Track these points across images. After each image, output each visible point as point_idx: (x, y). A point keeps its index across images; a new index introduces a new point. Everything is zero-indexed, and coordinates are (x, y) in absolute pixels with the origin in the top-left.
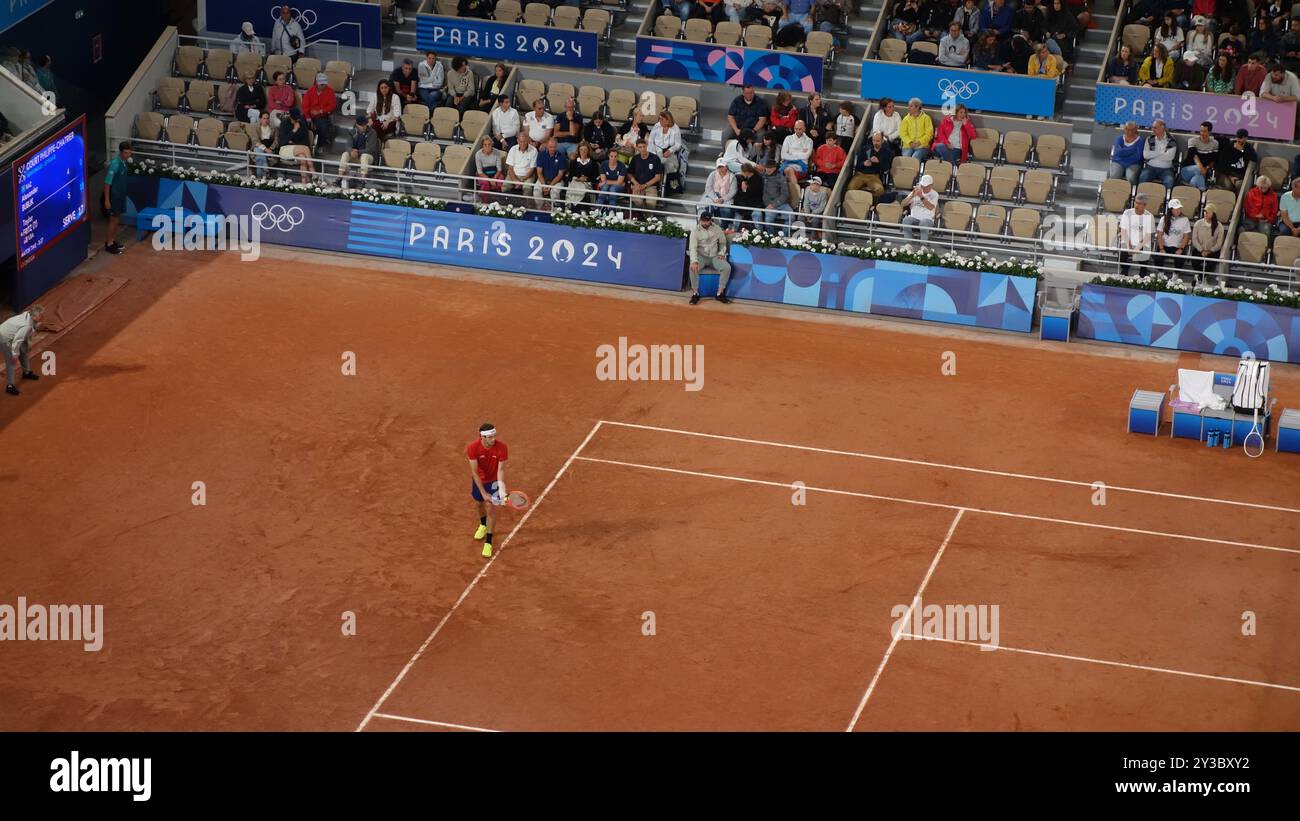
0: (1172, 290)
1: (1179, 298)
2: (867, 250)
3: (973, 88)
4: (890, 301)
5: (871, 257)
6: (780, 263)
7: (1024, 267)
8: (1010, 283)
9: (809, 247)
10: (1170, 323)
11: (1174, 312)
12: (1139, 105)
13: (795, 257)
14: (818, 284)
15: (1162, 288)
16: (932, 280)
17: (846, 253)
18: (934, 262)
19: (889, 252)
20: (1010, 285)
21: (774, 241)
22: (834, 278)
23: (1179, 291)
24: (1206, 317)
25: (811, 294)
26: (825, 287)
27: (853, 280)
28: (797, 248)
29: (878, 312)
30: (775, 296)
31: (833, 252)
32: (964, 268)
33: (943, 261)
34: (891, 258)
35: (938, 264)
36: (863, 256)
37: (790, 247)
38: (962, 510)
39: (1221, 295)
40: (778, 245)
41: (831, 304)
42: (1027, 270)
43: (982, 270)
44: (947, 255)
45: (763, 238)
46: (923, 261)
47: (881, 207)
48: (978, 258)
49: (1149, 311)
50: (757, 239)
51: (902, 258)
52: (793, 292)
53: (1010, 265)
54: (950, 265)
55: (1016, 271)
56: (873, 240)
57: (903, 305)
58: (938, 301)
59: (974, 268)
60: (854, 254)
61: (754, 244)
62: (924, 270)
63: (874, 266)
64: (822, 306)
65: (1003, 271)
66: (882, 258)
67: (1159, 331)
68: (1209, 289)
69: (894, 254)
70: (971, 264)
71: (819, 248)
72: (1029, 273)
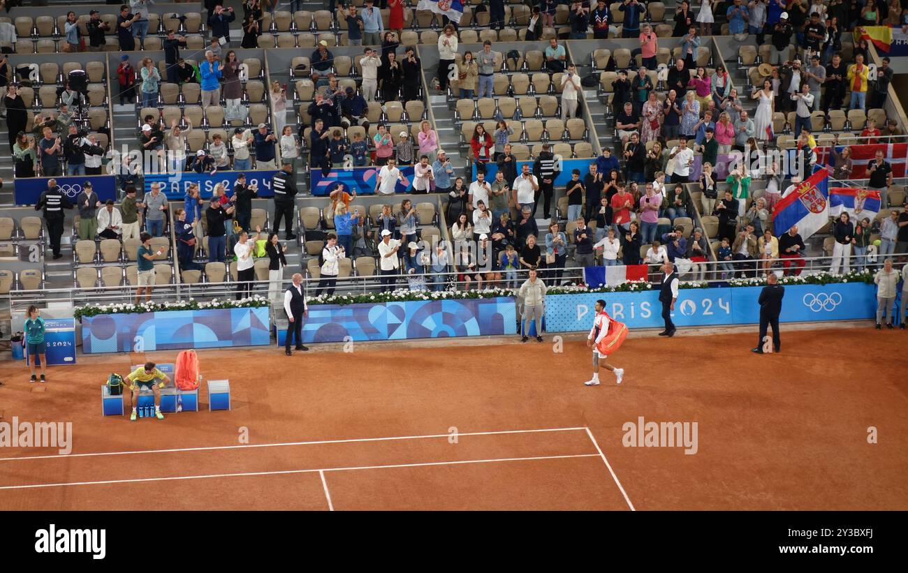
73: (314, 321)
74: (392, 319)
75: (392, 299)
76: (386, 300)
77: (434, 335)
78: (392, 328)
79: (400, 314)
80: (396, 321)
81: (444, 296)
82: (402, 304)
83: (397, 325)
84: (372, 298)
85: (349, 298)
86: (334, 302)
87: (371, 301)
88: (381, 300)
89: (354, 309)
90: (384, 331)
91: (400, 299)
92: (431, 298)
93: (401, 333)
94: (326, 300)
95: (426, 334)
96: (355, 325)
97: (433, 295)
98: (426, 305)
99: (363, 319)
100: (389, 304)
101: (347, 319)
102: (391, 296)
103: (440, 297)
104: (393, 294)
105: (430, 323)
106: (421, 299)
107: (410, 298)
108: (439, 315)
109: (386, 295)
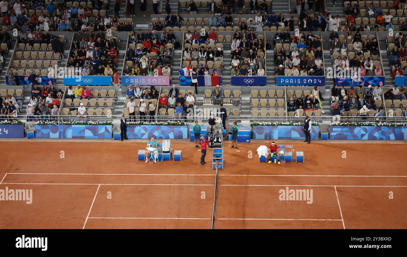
0: (145, 124)
1: (147, 126)
2: (69, 123)
3: (91, 80)
4: (76, 135)
5: (71, 124)
6: (48, 128)
7: (108, 123)
8: (106, 127)
9: (55, 124)
10: (145, 132)
11: (146, 129)
12: (132, 80)
13: (52, 126)
14: (58, 132)
15: (142, 124)
16: (86, 128)
17: (64, 124)
18: (86, 124)
19: (75, 123)
20: (106, 128)
21: (46, 123)
22: (62, 130)
23: (147, 125)
24: (154, 130)
25: (57, 135)
26: (60, 133)
27: (67, 130)
28: (52, 124)
29: (74, 137)
30: (48, 136)
31: (61, 124)
32: (94, 124)
33: (88, 123)
34: (75, 124)
35: (88, 124)
36: (68, 124)
37: (50, 124)
38: (100, 185)
39: (157, 124)
40: (47, 124)
41: (62, 137)
42: (109, 123)
43: (98, 124)
44: (89, 122)
45: (43, 122)
46: (84, 124)
47: (72, 112)
48: (97, 122)
49: (140, 130)
50: (42, 123)
51: (78, 124)
52: (52, 135)
53: (105, 123)
54: (90, 124)
55: (107, 124)
56: (71, 120)
57: (80, 135)
58: (88, 133)
59: (96, 124)
60: (66, 124)
61: (41, 124)
62: (84, 126)
63: (71, 126)
64: (60, 138)
65: (103, 124)
66: (73, 124)
67: (143, 135)
68: (153, 123)
69: (76, 123)
70: (95, 123)
71: (57, 123)
72: (110, 124)
73: (334, 132)
74: (363, 132)
75: (363, 125)
76: (361, 125)
77: (378, 139)
78: (363, 135)
79: (366, 131)
80: (365, 133)
81: (382, 125)
82: (367, 127)
83: (364, 135)
84: (356, 124)
85: (348, 124)
86: (342, 125)
87: (355, 126)
88: (359, 125)
89: (349, 128)
90: (360, 136)
91: (366, 125)
92: (377, 125)
93: (366, 137)
94: (339, 124)
95: (375, 138)
96: (349, 134)
97: (378, 124)
98: (375, 128)
99: (352, 132)
100: (362, 127)
101: (346, 131)
102: (363, 124)
103: (381, 125)
104: (364, 123)
105: (376, 134)
106: (374, 125)
107: (370, 125)
108: (380, 132)
109: (361, 124)
